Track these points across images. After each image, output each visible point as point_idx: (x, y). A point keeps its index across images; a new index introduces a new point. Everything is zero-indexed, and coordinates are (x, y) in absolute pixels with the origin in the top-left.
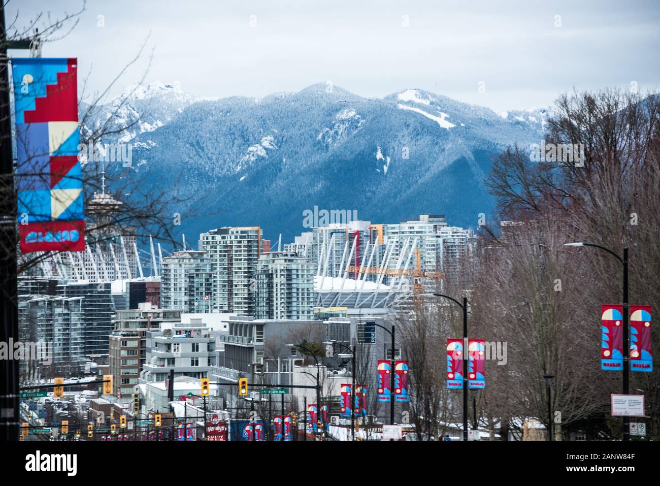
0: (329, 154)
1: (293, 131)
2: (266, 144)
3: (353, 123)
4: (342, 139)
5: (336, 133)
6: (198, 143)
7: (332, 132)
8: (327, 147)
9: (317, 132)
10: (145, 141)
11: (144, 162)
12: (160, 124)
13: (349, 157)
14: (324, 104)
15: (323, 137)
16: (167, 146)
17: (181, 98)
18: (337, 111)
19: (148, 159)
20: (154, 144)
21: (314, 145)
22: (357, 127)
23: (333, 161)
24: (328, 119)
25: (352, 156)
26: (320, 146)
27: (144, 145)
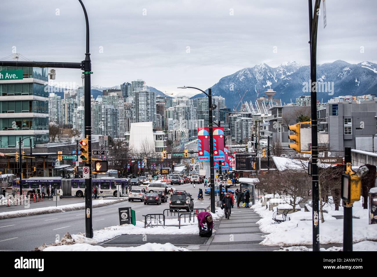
0: (341, 81)
1: (331, 74)
2: (323, 78)
3: (348, 71)
4: (345, 76)
5: (344, 74)
6: (303, 78)
7: (342, 74)
8: (341, 78)
9: (338, 74)
10: (288, 78)
11: (288, 84)
12: (292, 73)
13: (347, 81)
14: (340, 66)
15: (340, 76)
16: (294, 79)
17: (298, 65)
18: (344, 68)
19: (289, 83)
20: (290, 78)
21: (337, 78)
22: (349, 73)
23: (343, 83)
24: (341, 70)
25: (348, 81)
26: (339, 78)
27: (288, 79)
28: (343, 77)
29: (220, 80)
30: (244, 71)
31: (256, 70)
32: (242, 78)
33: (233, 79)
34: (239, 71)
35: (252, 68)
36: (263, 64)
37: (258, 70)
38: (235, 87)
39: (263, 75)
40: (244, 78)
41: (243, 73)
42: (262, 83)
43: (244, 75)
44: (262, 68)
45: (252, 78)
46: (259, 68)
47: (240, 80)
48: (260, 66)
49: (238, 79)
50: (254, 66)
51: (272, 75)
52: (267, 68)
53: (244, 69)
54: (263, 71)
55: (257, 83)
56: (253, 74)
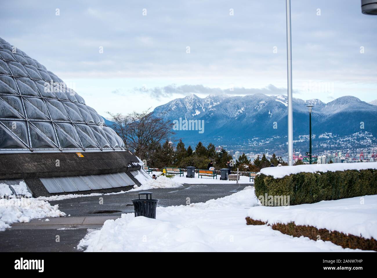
1: (249, 106)
2: (242, 109)
3: (264, 104)
4: (261, 108)
5: (260, 107)
6: (226, 109)
7: (259, 107)
8: (257, 111)
9: (255, 106)
10: (213, 108)
11: (212, 114)
12: (219, 103)
13: (262, 113)
14: (258, 99)
15: (256, 108)
16: (218, 110)
17: (224, 96)
18: (260, 101)
19: (214, 113)
20: (215, 109)
21: (254, 110)
22: (265, 105)
23: (258, 114)
24: (258, 103)
25: (263, 113)
26: (255, 110)
27: (213, 109)
28: (259, 109)
29: (155, 109)
30: (176, 101)
31: (186, 100)
32: (174, 108)
33: (166, 108)
34: (172, 101)
35: (183, 98)
36: (192, 95)
37: (188, 100)
38: (168, 115)
39: (192, 105)
40: (176, 108)
41: (175, 103)
42: (191, 112)
43: (176, 105)
44: (191, 98)
45: (182, 107)
46: (190, 99)
47: (172, 109)
48: (191, 97)
49: (171, 108)
50: (185, 97)
51: (201, 105)
52: (196, 99)
53: (175, 100)
54: (193, 101)
55: (187, 111)
56: (184, 104)
